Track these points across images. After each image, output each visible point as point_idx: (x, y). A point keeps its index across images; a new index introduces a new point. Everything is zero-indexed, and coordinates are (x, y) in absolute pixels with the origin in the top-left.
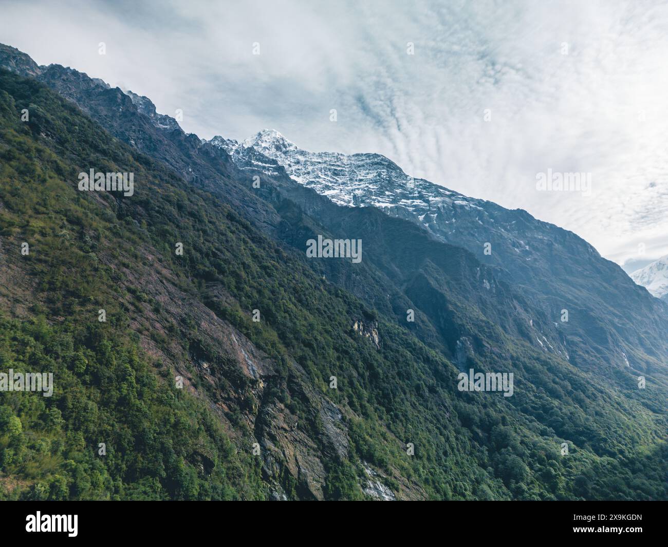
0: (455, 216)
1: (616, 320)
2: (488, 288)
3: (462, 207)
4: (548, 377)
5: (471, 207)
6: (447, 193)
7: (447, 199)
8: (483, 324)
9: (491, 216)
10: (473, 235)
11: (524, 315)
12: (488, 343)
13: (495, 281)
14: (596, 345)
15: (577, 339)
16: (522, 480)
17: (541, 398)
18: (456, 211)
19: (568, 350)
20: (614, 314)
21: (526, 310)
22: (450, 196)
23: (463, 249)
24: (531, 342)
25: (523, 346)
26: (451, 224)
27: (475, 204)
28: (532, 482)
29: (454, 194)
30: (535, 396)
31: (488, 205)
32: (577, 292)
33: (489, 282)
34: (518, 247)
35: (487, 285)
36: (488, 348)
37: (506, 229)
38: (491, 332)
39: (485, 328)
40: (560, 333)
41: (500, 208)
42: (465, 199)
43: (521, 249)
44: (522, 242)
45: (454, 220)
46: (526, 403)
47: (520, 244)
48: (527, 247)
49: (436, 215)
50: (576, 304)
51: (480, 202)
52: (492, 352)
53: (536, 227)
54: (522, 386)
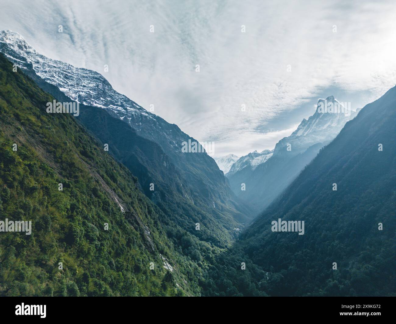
0: (141, 121)
1: (211, 186)
2: (165, 166)
3: (146, 117)
4: (192, 213)
5: (150, 118)
6: (138, 107)
7: (137, 111)
8: (165, 185)
9: (160, 125)
10: (151, 134)
11: (179, 181)
12: (167, 195)
13: (169, 162)
14: (204, 198)
15: (197, 194)
16: (200, 260)
17: (191, 223)
18: (142, 119)
19: (194, 199)
20: (211, 183)
21: (180, 179)
22: (139, 109)
24: (182, 195)
25: (179, 197)
26: (139, 125)
27: (152, 117)
28: (204, 261)
29: (141, 109)
30: (188, 222)
31: (159, 119)
32: (197, 171)
33: (166, 162)
34: (172, 145)
35: (165, 164)
36: (168, 198)
37: (167, 134)
38: (169, 190)
39: (166, 187)
40: (191, 191)
41: (165, 122)
42: (147, 112)
43: (173, 145)
44: (174, 142)
45: (141, 124)
46: (185, 226)
47: (173, 143)
48: (177, 145)
49: (130, 118)
50: (197, 177)
51: (154, 116)
52: (169, 200)
53: (181, 135)
54: (183, 217)
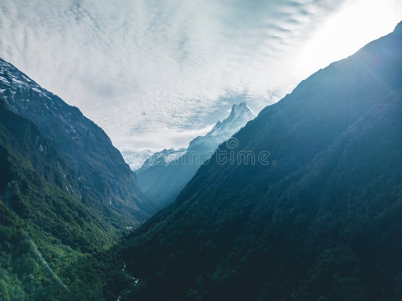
0: (30, 98)
1: (111, 180)
2: (42, 151)
3: (37, 93)
4: (66, 209)
5: (43, 95)
6: (28, 80)
7: (27, 85)
8: (31, 174)
9: (56, 106)
10: (40, 114)
11: (61, 171)
12: (32, 186)
13: (48, 147)
14: (97, 192)
15: (89, 188)
16: (32, 272)
17: (58, 221)
18: (31, 95)
19: (82, 194)
20: (111, 177)
21: (63, 168)
22: (29, 83)
23: (30, 121)
24: (61, 188)
25: (56, 190)
26: (26, 102)
27: (47, 95)
28: (38, 273)
29: (33, 83)
30: (55, 221)
31: (56, 98)
32: (96, 162)
33: (44, 147)
34: (68, 130)
35: (41, 148)
36: (31, 190)
37: (64, 117)
38: (36, 179)
39: (33, 176)
40: (80, 184)
41: (63, 102)
42: (40, 88)
43: (70, 131)
44: (72, 127)
45: (28, 100)
46: (48, 225)
47: (70, 128)
48: (74, 131)
49: (15, 92)
50: (93, 169)
51: (50, 94)
52: (33, 192)
53: (82, 121)
54: (48, 214)
